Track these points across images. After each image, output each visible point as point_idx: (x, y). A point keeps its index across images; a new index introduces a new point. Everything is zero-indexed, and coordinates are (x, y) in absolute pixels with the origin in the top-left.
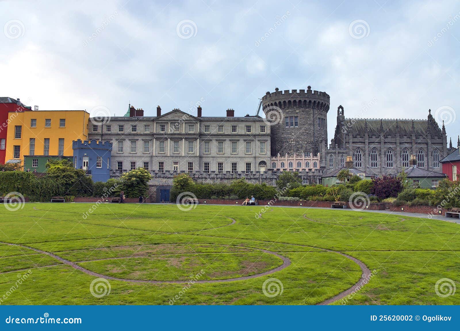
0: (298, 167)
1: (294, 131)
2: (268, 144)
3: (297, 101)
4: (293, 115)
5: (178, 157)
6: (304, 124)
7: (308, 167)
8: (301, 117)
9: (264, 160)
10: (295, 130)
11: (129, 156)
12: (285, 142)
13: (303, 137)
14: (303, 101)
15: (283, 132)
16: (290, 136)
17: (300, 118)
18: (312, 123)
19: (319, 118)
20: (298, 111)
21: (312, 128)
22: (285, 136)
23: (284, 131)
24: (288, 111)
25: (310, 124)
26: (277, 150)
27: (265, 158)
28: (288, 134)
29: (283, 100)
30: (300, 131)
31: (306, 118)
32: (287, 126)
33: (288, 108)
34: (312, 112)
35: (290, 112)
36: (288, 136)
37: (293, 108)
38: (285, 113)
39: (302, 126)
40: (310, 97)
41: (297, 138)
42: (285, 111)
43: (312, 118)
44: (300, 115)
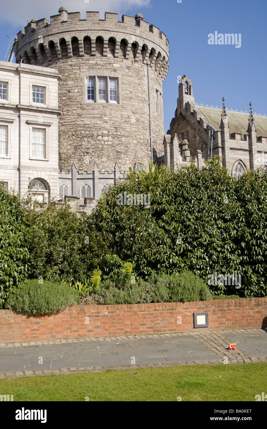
1: (108, 112)
2: (53, 132)
3: (119, 40)
4: (105, 73)
6: (131, 98)
8: (123, 82)
9: (43, 176)
10: (111, 110)
12: (87, 136)
14: (130, 42)
15: (79, 111)
16: (99, 122)
17: (122, 84)
18: (146, 99)
19: (157, 91)
20: (119, 66)
21: (147, 110)
22: (87, 121)
23: (85, 109)
24: (94, 62)
25: (143, 101)
27: (43, 169)
28: (94, 117)
29: (84, 34)
30: (122, 113)
31: (134, 85)
32: (89, 98)
33: (94, 55)
34: (146, 74)
35: (100, 67)
36: (93, 122)
37: (106, 56)
38: (85, 67)
39: (126, 102)
40: (144, 37)
41: (115, 128)
42: (88, 62)
43: (146, 88)
44: (123, 75)
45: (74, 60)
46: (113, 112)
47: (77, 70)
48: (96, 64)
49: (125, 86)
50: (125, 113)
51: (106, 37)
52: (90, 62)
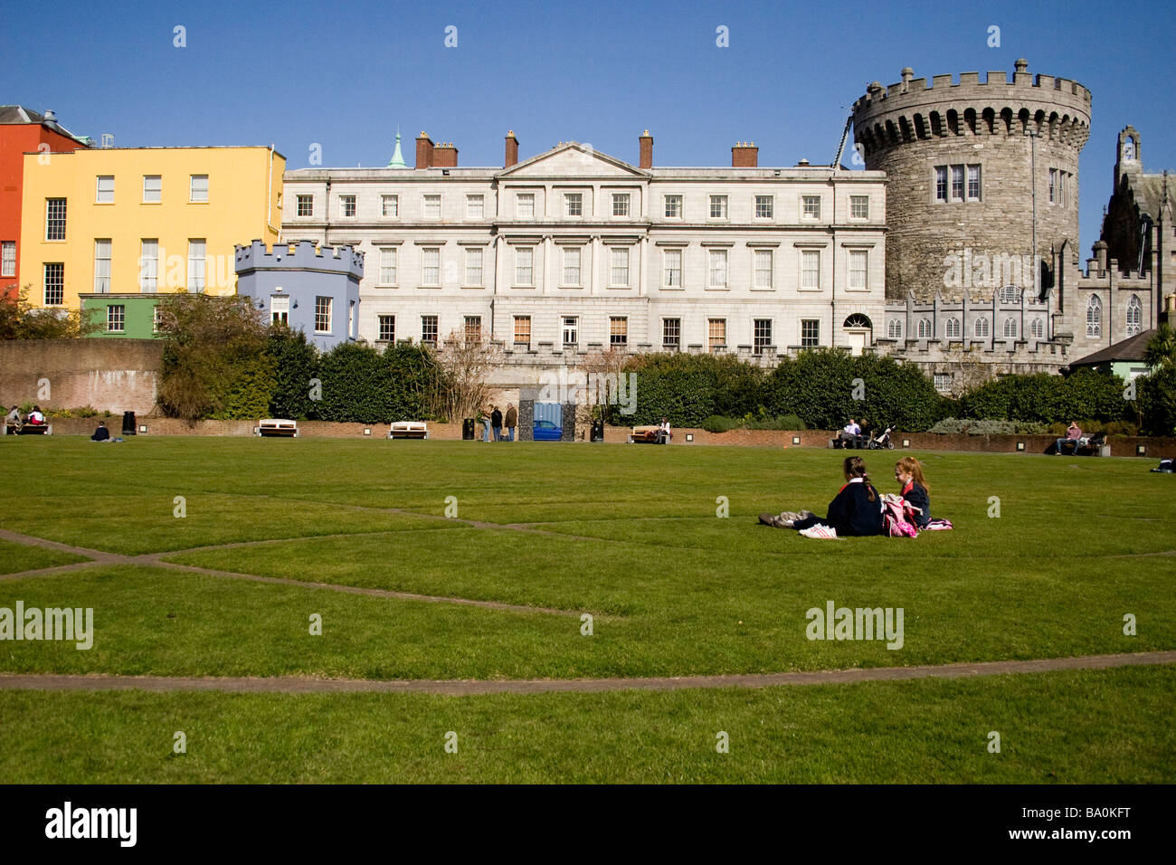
0: (978, 334)
1: (964, 215)
2: (878, 256)
3: (979, 111)
4: (961, 160)
5: (577, 299)
6: (1000, 191)
7: (1014, 334)
8: (988, 168)
9: (862, 310)
10: (969, 211)
11: (418, 298)
12: (934, 251)
13: (994, 234)
14: (998, 110)
15: (925, 216)
16: (951, 230)
17: (987, 171)
18: (1028, 188)
19: (1053, 170)
20: (982, 146)
21: (1028, 204)
22: (935, 230)
23: (932, 213)
24: (945, 145)
25: (1022, 192)
26: (904, 278)
27: (864, 302)
28: (944, 224)
29: (930, 109)
30: (985, 215)
31: (1006, 170)
32: (939, 197)
33: (945, 136)
34: (1029, 150)
35: (954, 151)
36: (943, 230)
37: (962, 135)
38: (934, 154)
39: (993, 198)
40: (1022, 97)
41: (975, 237)
42: (936, 146)
43: (1028, 171)
44: (988, 159)
45: (919, 145)
46: (973, 213)
47: (923, 158)
48: (949, 148)
49: (990, 175)
50: (990, 215)
51: (961, 109)
52: (941, 146)
